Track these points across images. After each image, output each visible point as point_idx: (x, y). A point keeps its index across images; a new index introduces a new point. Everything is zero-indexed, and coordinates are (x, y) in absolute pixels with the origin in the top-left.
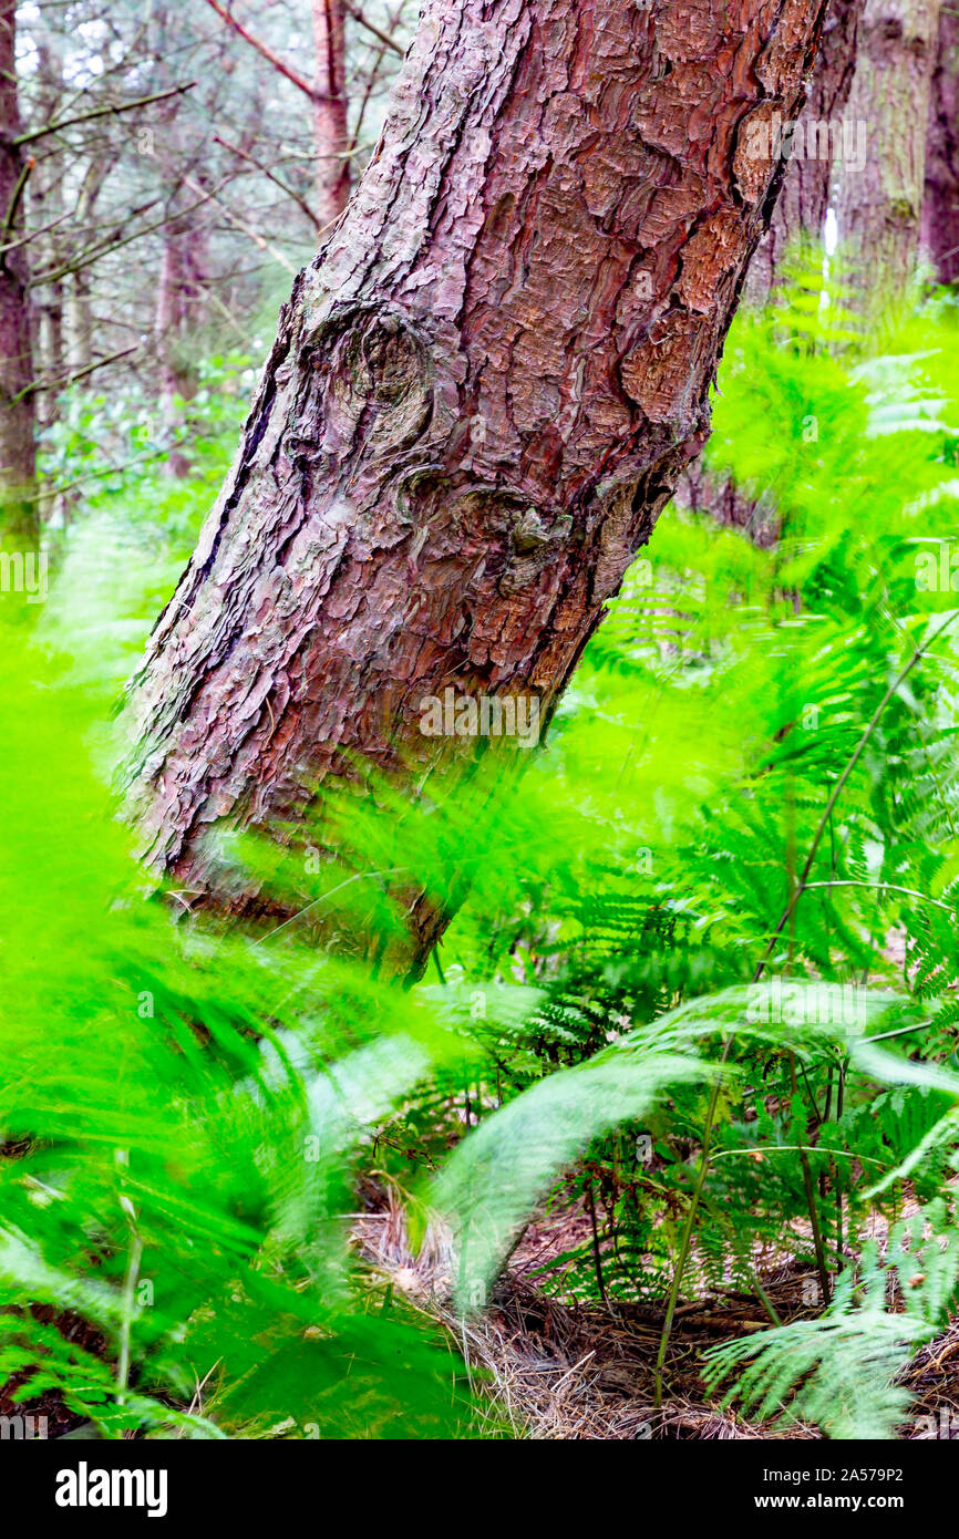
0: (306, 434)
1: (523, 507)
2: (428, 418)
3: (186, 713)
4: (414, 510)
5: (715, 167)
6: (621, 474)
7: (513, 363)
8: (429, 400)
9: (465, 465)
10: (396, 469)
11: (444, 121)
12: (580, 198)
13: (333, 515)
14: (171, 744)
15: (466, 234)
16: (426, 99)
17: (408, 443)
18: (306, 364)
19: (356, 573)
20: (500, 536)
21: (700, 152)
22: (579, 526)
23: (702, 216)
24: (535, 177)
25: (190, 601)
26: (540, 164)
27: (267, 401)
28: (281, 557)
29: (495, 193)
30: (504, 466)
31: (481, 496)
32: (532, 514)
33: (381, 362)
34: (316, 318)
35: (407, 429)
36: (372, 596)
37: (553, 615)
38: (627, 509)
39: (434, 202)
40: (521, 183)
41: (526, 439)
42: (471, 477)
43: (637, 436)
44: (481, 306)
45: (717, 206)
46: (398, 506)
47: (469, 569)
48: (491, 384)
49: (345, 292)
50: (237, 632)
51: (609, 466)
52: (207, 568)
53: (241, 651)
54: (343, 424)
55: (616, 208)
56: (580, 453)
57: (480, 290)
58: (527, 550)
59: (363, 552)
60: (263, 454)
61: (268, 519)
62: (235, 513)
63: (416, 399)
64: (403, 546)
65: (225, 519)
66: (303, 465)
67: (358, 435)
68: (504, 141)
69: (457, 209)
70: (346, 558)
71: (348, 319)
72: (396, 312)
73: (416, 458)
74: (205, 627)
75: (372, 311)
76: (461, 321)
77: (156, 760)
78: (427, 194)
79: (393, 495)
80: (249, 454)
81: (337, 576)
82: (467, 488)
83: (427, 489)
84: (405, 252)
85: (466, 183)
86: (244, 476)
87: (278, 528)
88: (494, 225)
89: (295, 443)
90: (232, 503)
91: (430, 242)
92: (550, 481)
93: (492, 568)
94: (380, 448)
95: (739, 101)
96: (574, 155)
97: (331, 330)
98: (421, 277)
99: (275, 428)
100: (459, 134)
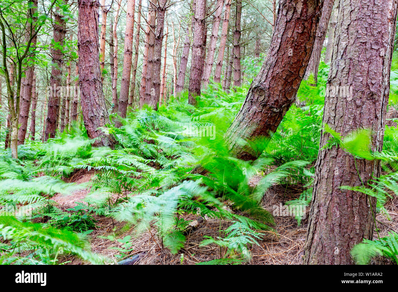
0: (252, 99)
1: (274, 108)
2: (264, 98)
3: (239, 126)
4: (263, 108)
5: (297, 73)
6: (285, 105)
7: (274, 93)
8: (265, 96)
9: (268, 103)
10: (261, 103)
11: (268, 67)
12: (282, 76)
13: (254, 107)
14: (237, 129)
15: (269, 79)
16: (266, 64)
17: (262, 101)
18: (252, 91)
19: (256, 114)
20: (272, 111)
21: (295, 72)
22: (280, 110)
23: (295, 78)
24: (277, 74)
25: (240, 114)
26: (278, 73)
27: (248, 94)
28: (249, 111)
29: (273, 75)
30: (272, 104)
31: (270, 107)
32: (275, 109)
33: (260, 92)
34: (254, 86)
35: (262, 99)
36: (258, 116)
37: (277, 119)
38: (286, 108)
39: (267, 75)
40: (276, 74)
41: (275, 101)
42: (269, 105)
43: (287, 101)
44: (271, 87)
45: (297, 77)
46: (261, 107)
47: (268, 114)
48: (271, 95)
49: (257, 84)
50: (244, 118)
51: (284, 104)
52: (242, 111)
53: (244, 120)
54: (256, 98)
55: (286, 78)
56: (280, 102)
57: (271, 85)
58: (275, 112)
59: (257, 111)
60: (248, 100)
61: (248, 107)
62: (245, 105)
63: (264, 96)
64: (261, 112)
65: (244, 106)
66: (251, 102)
67: (257, 99)
68: (274, 70)
69: (269, 77)
70: (255, 112)
71: (257, 87)
72: (262, 87)
73: (263, 103)
74: (241, 117)
75: (259, 86)
76: (269, 88)
77: (235, 130)
78: (266, 74)
79: (261, 106)
80: (246, 100)
81: (254, 114)
82: (268, 106)
83: (264, 106)
84: (263, 80)
85: (270, 74)
86: (246, 102)
87: (249, 108)
88: (273, 79)
89: (251, 99)
90: (244, 104)
91: (266, 80)
92: (277, 105)
93: (271, 114)
94: (259, 101)
95: (300, 66)
96: (282, 72)
97: (255, 88)
98: (265, 83)
99: (249, 97)
100: (269, 68)
